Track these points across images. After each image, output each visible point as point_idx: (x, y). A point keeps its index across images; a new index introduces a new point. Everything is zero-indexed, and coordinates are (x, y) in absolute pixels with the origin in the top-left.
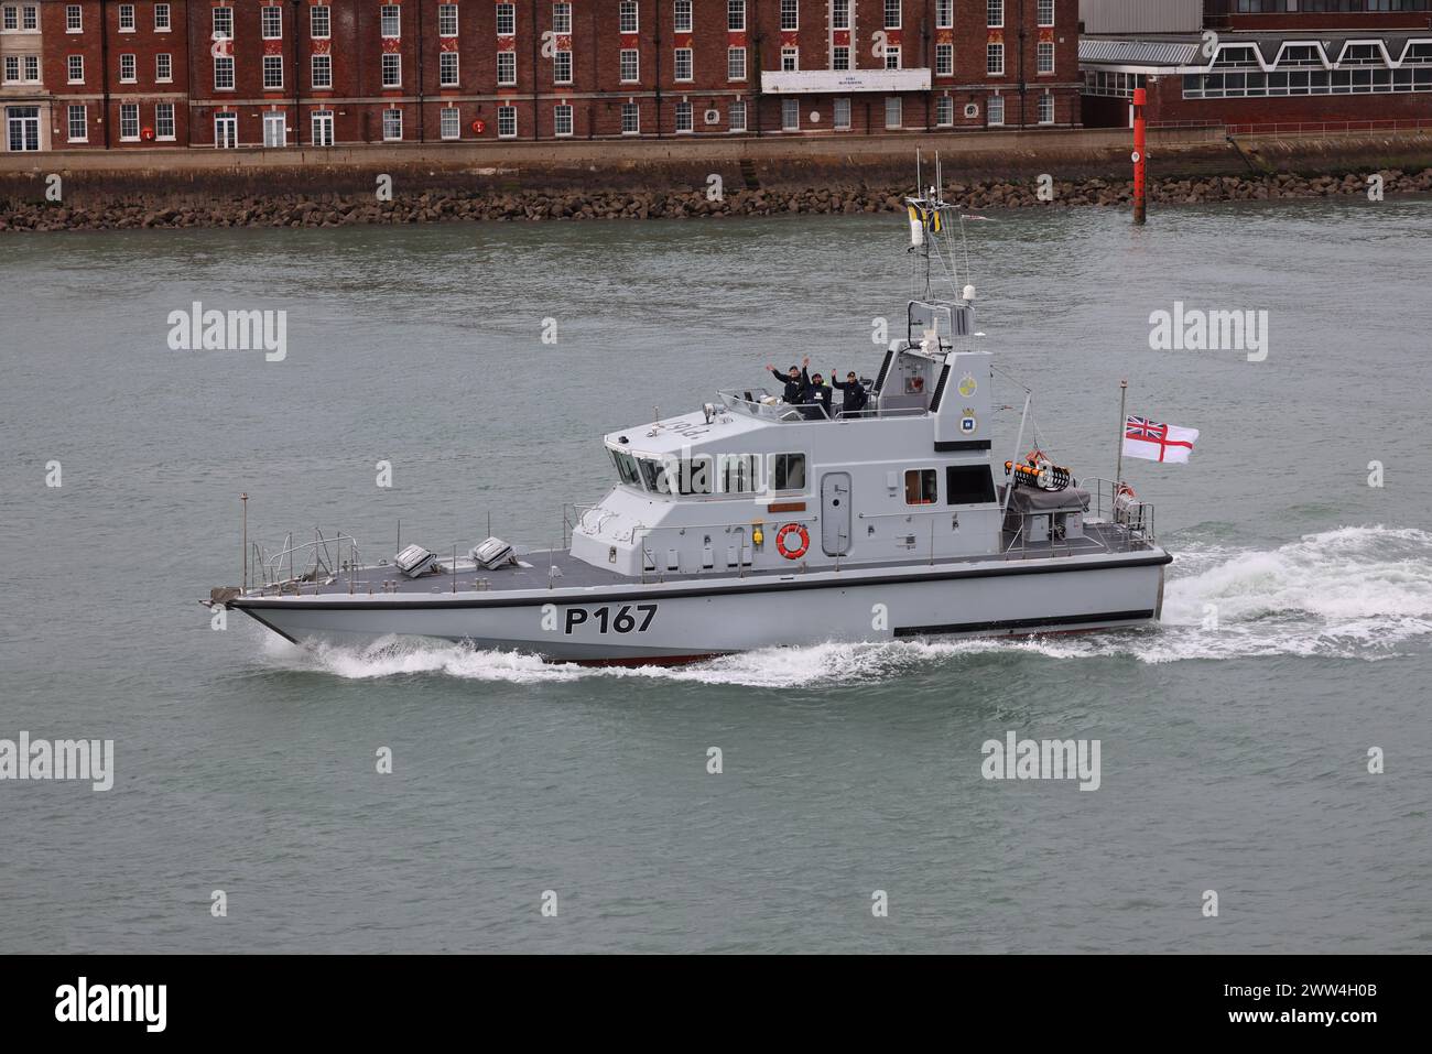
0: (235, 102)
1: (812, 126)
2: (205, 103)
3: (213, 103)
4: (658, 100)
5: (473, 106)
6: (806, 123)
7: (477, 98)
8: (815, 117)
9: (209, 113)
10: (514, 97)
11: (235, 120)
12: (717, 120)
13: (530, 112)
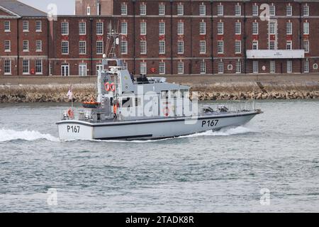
0: (69, 59)
1: (263, 71)
2: (58, 59)
3: (61, 59)
4: (213, 60)
5: (151, 62)
6: (260, 70)
7: (152, 59)
8: (264, 68)
9: (59, 63)
10: (165, 59)
11: (68, 66)
12: (232, 69)
13: (170, 64)
